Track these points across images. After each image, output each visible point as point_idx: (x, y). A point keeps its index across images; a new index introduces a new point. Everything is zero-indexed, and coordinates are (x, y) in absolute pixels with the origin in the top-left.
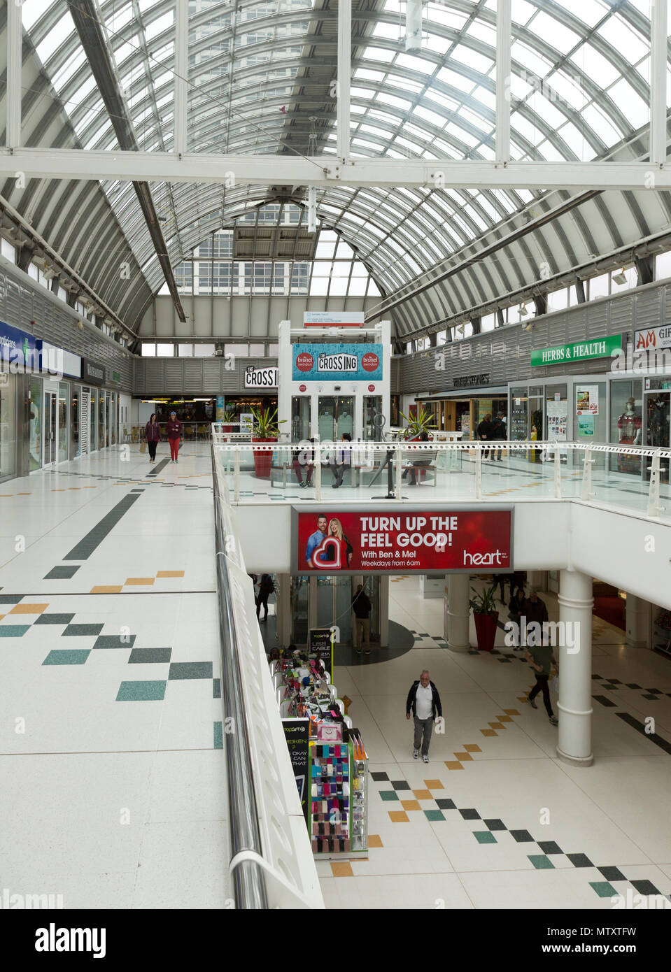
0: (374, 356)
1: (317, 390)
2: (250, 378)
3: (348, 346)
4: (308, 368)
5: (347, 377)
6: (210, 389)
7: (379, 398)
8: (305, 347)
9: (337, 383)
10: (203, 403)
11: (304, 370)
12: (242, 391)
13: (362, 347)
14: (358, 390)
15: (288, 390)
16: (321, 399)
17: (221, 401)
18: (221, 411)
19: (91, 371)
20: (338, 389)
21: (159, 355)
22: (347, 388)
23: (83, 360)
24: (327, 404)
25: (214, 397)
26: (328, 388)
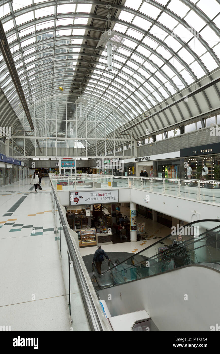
0: (74, 163)
1: (65, 168)
2: (57, 164)
3: (70, 162)
5: (70, 166)
6: (47, 167)
7: (74, 169)
8: (63, 162)
9: (68, 167)
10: (46, 169)
11: (63, 165)
12: (55, 167)
13: (72, 162)
14: (71, 168)
15: (61, 168)
16: (66, 169)
17: (50, 169)
18: (50, 171)
20: (68, 168)
21: (36, 159)
22: (69, 168)
23: (24, 163)
24: (66, 170)
25: (49, 168)
26: (67, 168)
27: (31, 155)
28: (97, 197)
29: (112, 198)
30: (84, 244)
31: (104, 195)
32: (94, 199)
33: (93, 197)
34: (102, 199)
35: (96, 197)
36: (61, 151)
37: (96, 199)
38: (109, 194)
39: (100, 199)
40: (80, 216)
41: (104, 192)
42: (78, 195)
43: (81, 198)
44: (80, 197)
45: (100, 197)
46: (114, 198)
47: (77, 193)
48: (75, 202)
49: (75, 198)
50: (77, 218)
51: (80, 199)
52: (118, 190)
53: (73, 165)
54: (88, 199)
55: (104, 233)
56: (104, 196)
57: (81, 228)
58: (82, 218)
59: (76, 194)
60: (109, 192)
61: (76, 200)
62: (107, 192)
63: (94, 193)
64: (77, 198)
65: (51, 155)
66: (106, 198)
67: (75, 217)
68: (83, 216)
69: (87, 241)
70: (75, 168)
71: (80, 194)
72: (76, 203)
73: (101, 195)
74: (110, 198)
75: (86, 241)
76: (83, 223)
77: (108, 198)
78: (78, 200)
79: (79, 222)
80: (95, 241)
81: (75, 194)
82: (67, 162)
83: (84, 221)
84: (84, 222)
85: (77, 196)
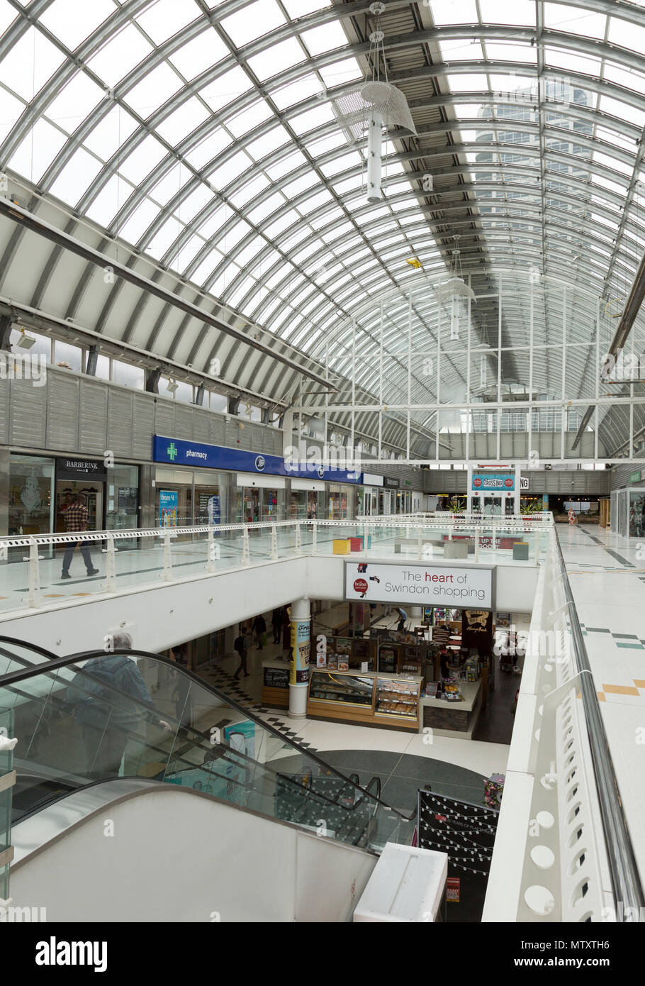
0: (510, 480)
1: (482, 495)
3: (498, 476)
4: (479, 485)
5: (498, 489)
7: (513, 499)
8: (478, 476)
9: (493, 492)
11: (477, 486)
13: (505, 476)
14: (503, 495)
15: (470, 494)
16: (485, 498)
19: (389, 482)
20: (493, 494)
22: (497, 494)
23: (384, 478)
24: (488, 500)
26: (488, 494)
27: (426, 457)
28: (423, 583)
29: (470, 593)
30: (381, 718)
31: (443, 579)
32: (412, 590)
33: (411, 582)
34: (438, 591)
35: (418, 584)
36: (513, 442)
37: (419, 590)
38: (461, 580)
39: (431, 591)
40: (403, 637)
41: (446, 572)
42: (365, 572)
43: (375, 582)
44: (372, 579)
45: (432, 585)
46: (477, 594)
47: (363, 567)
48: (357, 590)
49: (358, 581)
50: (396, 642)
51: (370, 583)
52: (494, 571)
53: (509, 486)
54: (396, 589)
55: (446, 698)
56: (444, 585)
57: (399, 673)
58: (409, 643)
59: (361, 567)
60: (463, 572)
61: (361, 586)
62: (456, 573)
63: (414, 570)
64: (364, 581)
65: (484, 454)
66: (450, 592)
67: (389, 638)
68: (411, 639)
69: (393, 712)
70: (516, 494)
71: (371, 571)
72: (361, 594)
73: (434, 578)
74: (464, 592)
75: (388, 711)
76: (409, 660)
77: (457, 592)
78: (367, 587)
79: (392, 652)
80: (415, 719)
81: (359, 570)
82: (491, 476)
83: (414, 654)
84: (414, 656)
85: (362, 574)
